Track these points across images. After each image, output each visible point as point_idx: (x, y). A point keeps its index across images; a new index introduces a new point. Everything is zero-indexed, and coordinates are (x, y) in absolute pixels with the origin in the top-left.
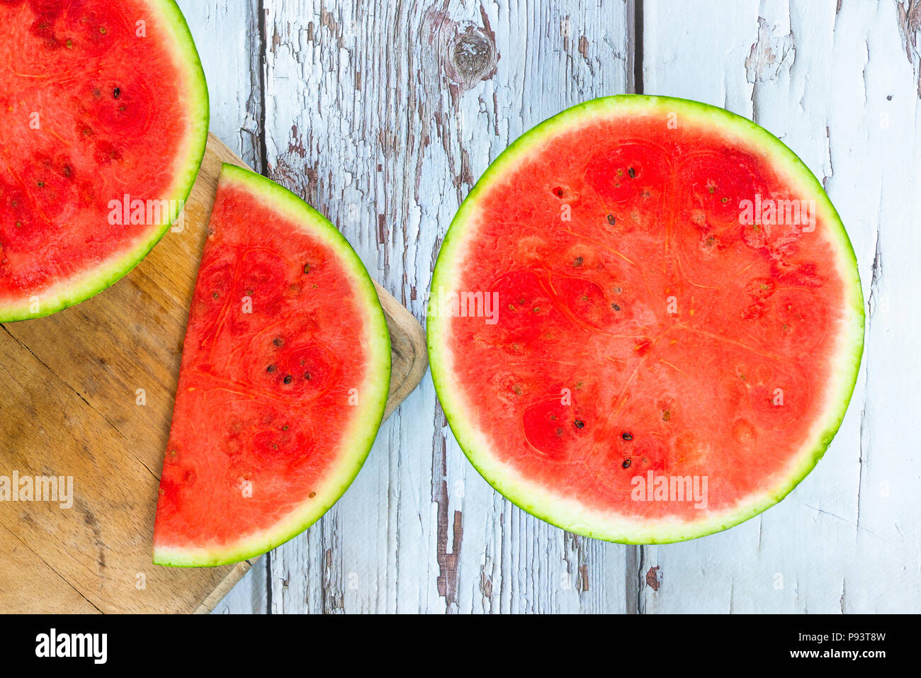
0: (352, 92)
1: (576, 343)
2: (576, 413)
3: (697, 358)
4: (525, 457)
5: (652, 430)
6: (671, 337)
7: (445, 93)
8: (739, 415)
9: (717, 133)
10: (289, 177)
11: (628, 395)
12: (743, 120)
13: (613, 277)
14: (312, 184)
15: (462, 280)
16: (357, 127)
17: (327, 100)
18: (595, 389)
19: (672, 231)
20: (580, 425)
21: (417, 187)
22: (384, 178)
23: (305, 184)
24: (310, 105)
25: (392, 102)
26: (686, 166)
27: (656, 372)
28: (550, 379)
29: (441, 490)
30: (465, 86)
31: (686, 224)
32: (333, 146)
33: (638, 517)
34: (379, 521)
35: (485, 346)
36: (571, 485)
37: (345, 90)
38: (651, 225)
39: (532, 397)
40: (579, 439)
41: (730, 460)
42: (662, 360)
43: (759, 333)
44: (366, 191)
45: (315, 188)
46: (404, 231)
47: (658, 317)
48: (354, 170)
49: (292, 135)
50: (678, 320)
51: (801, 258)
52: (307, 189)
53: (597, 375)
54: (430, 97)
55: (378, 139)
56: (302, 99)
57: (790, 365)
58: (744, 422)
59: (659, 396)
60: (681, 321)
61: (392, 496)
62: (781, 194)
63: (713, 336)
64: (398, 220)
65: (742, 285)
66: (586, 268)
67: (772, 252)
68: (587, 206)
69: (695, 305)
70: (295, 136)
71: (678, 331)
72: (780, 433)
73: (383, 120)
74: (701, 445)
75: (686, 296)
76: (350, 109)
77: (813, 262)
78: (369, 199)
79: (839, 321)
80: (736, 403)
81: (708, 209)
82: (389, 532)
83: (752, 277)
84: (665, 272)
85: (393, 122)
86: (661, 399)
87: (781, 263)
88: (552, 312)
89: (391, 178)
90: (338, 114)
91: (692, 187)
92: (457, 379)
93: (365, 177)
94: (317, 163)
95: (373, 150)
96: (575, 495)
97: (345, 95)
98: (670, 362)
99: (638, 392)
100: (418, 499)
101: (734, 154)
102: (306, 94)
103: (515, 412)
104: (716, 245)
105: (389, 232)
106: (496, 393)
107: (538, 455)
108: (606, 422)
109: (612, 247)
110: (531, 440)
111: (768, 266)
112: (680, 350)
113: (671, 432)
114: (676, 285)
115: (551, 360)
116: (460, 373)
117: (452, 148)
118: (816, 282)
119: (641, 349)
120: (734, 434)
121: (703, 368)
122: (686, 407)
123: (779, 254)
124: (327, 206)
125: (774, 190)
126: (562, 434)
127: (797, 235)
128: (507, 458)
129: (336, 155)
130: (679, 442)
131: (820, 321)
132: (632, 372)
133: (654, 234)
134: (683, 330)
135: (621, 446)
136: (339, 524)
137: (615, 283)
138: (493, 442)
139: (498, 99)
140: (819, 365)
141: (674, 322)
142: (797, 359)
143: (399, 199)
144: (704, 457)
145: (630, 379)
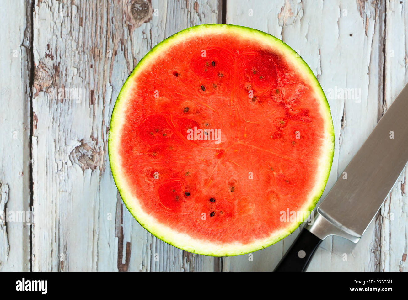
0: (78, 27)
1: (185, 152)
2: (186, 188)
3: (248, 159)
4: (160, 211)
5: (226, 197)
6: (234, 148)
7: (126, 29)
8: (270, 188)
9: (257, 43)
10: (45, 70)
11: (213, 178)
12: (271, 36)
13: (204, 118)
14: (57, 74)
15: (126, 119)
16: (80, 45)
17: (65, 31)
18: (196, 176)
19: (234, 94)
20: (188, 194)
21: (110, 76)
22: (94, 72)
23: (53, 74)
24: (57, 34)
25: (98, 32)
26: (241, 60)
27: (227, 167)
28: (172, 171)
29: (120, 231)
30: (136, 26)
31: (242, 90)
32: (68, 55)
33: (218, 242)
34: (88, 246)
35: (138, 154)
36: (184, 226)
37: (74, 26)
38: (224, 90)
39: (163, 180)
40: (188, 202)
41: (266, 212)
42: (230, 160)
43: (280, 146)
44: (84, 78)
45: (59, 76)
46: (103, 99)
47: (227, 138)
48: (78, 67)
49: (47, 48)
50: (238, 139)
51: (301, 107)
52: (54, 76)
53: (196, 168)
54: (118, 30)
55: (91, 52)
56: (52, 30)
57: (297, 162)
58: (272, 192)
59: (228, 179)
60: (240, 140)
61: (95, 234)
62: (290, 74)
63: (256, 148)
64: (100, 93)
65: (271, 121)
66: (191, 113)
67: (286, 104)
68: (191, 81)
69: (247, 132)
70: (48, 49)
71: (238, 145)
72: (291, 197)
73: (94, 42)
74: (250, 204)
75: (242, 127)
76: (77, 36)
77: (307, 109)
78: (86, 82)
79: (321, 139)
80: (269, 183)
81: (252, 82)
82: (93, 252)
83: (276, 117)
84: (231, 115)
85: (99, 43)
86: (230, 180)
87: (291, 110)
88: (173, 136)
89: (97, 71)
90: (71, 38)
91: (244, 71)
92: (124, 171)
93: (84, 71)
94: (59, 63)
95: (88, 57)
96: (186, 231)
97: (75, 29)
98: (234, 161)
99: (218, 177)
100: (108, 235)
101: (265, 54)
102: (55, 28)
103: (154, 188)
104: (257, 100)
105: (95, 99)
106: (144, 178)
107: (166, 210)
108: (201, 193)
109: (204, 102)
110: (162, 202)
111: (284, 111)
112: (239, 155)
113: (235, 198)
114: (237, 121)
115: (172, 161)
116: (125, 168)
117: (129, 57)
118: (309, 119)
119: (219, 155)
120: (268, 198)
121: (251, 164)
122: (242, 184)
123: (290, 105)
124: (64, 85)
125: (287, 72)
126: (178, 199)
127: (298, 95)
128: (150, 212)
129: (69, 59)
130: (239, 203)
131: (311, 140)
132: (215, 167)
133: (225, 95)
134: (241, 144)
135: (209, 205)
136: (68, 248)
137: (205, 121)
138: (143, 203)
139: (152, 32)
140: (311, 162)
141: (236, 141)
142: (300, 159)
143: (101, 82)
144: (252, 210)
145: (213, 170)
